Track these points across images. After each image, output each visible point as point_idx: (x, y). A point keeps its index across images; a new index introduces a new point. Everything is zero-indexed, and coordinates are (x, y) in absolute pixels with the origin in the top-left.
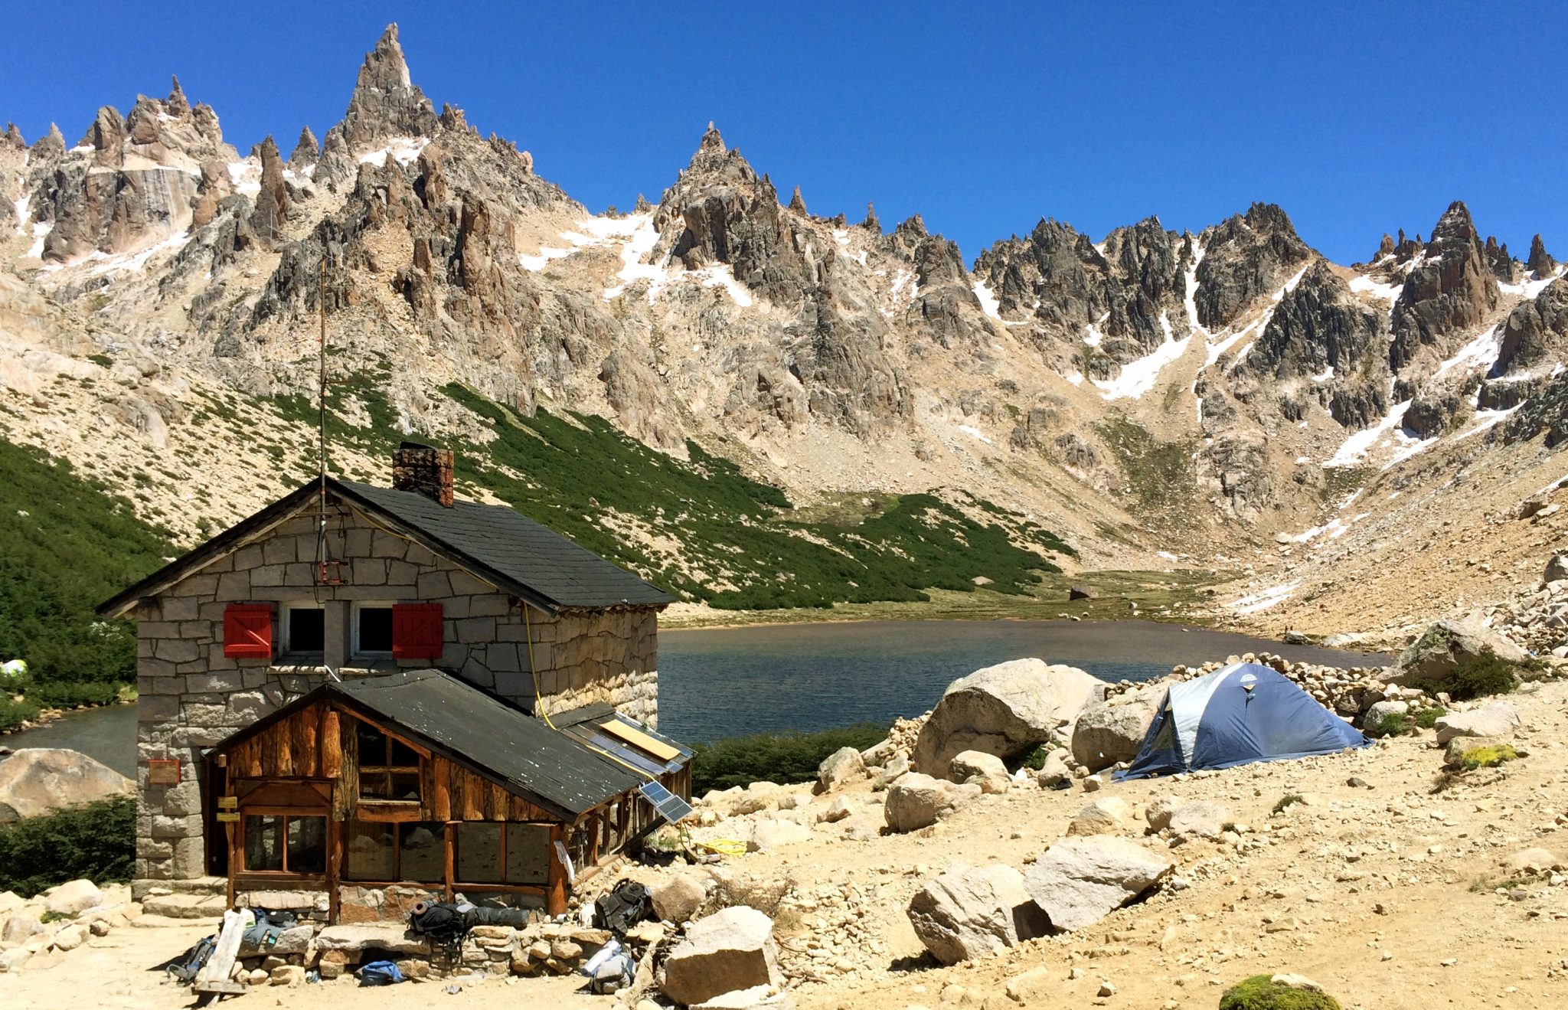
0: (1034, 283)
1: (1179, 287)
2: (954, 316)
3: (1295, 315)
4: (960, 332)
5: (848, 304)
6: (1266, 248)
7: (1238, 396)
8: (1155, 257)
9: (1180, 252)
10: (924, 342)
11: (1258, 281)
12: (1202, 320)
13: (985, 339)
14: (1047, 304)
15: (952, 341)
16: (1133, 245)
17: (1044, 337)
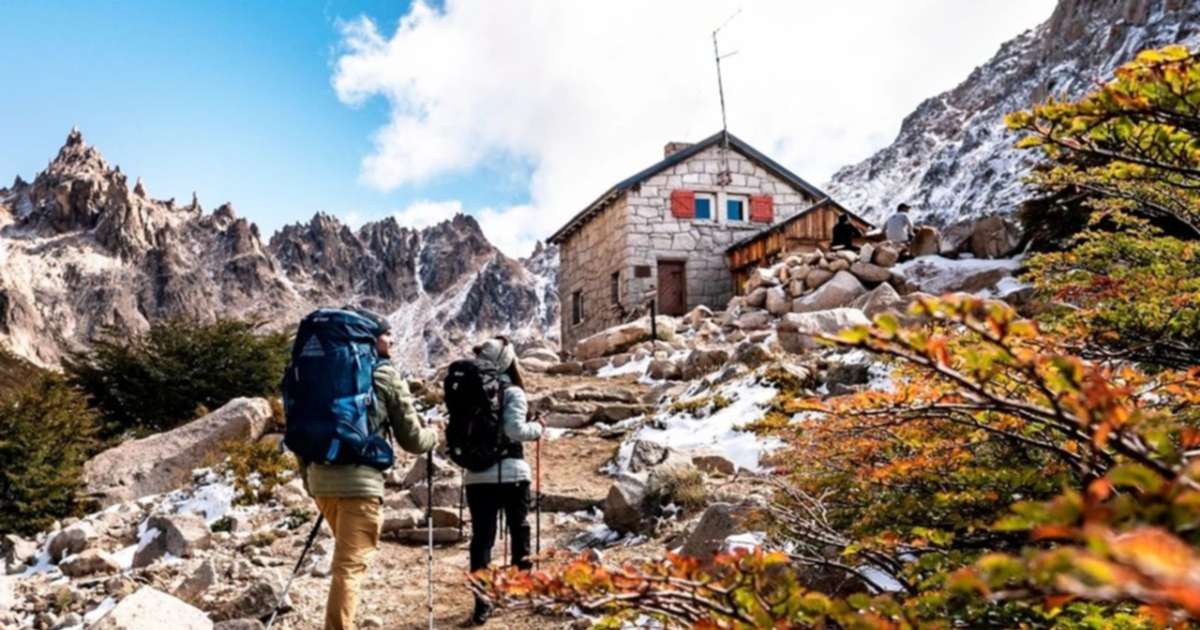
0: (312, 257)
1: (410, 266)
2: (257, 276)
3: (485, 287)
4: (261, 287)
5: (179, 262)
6: (465, 243)
7: (451, 340)
8: (394, 244)
9: (411, 241)
10: (235, 293)
11: (461, 264)
12: (427, 288)
13: (279, 294)
14: (322, 272)
15: (256, 294)
16: (379, 235)
17: (320, 294)
